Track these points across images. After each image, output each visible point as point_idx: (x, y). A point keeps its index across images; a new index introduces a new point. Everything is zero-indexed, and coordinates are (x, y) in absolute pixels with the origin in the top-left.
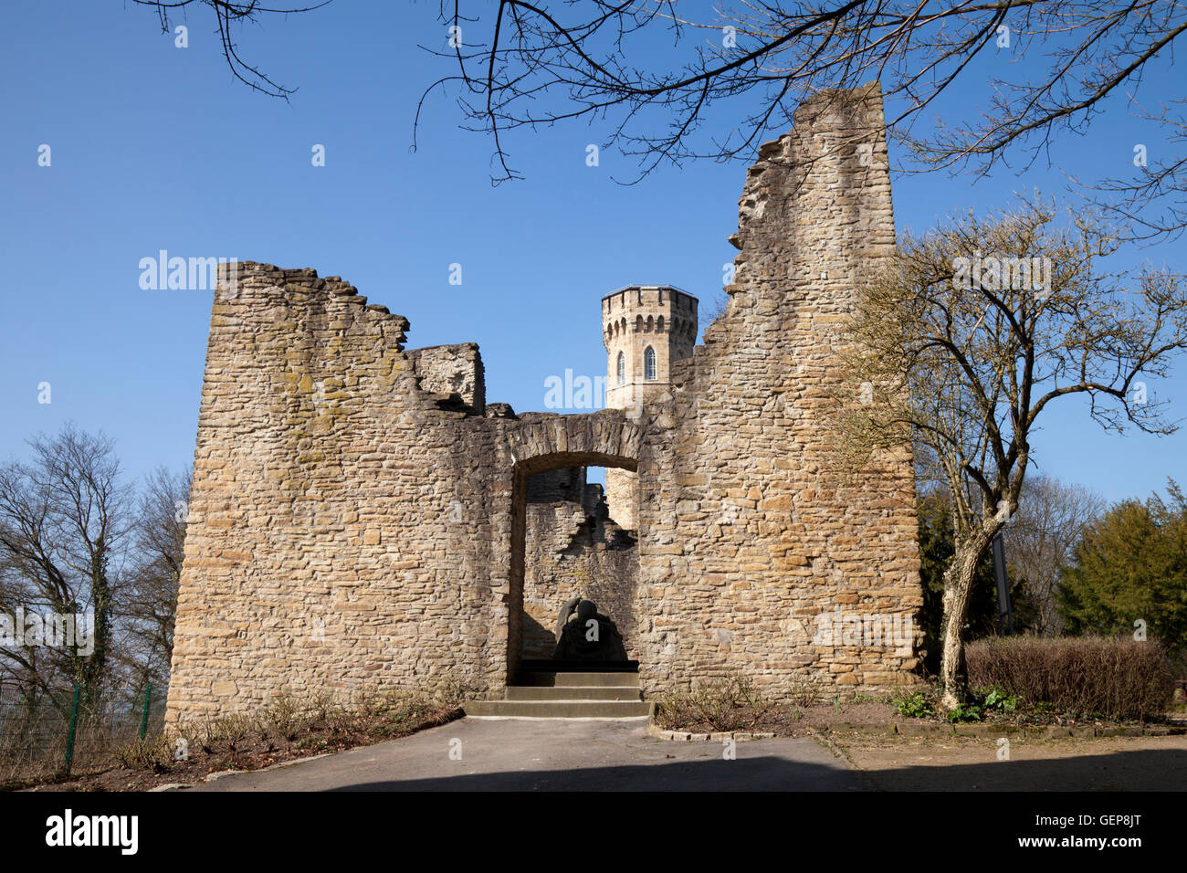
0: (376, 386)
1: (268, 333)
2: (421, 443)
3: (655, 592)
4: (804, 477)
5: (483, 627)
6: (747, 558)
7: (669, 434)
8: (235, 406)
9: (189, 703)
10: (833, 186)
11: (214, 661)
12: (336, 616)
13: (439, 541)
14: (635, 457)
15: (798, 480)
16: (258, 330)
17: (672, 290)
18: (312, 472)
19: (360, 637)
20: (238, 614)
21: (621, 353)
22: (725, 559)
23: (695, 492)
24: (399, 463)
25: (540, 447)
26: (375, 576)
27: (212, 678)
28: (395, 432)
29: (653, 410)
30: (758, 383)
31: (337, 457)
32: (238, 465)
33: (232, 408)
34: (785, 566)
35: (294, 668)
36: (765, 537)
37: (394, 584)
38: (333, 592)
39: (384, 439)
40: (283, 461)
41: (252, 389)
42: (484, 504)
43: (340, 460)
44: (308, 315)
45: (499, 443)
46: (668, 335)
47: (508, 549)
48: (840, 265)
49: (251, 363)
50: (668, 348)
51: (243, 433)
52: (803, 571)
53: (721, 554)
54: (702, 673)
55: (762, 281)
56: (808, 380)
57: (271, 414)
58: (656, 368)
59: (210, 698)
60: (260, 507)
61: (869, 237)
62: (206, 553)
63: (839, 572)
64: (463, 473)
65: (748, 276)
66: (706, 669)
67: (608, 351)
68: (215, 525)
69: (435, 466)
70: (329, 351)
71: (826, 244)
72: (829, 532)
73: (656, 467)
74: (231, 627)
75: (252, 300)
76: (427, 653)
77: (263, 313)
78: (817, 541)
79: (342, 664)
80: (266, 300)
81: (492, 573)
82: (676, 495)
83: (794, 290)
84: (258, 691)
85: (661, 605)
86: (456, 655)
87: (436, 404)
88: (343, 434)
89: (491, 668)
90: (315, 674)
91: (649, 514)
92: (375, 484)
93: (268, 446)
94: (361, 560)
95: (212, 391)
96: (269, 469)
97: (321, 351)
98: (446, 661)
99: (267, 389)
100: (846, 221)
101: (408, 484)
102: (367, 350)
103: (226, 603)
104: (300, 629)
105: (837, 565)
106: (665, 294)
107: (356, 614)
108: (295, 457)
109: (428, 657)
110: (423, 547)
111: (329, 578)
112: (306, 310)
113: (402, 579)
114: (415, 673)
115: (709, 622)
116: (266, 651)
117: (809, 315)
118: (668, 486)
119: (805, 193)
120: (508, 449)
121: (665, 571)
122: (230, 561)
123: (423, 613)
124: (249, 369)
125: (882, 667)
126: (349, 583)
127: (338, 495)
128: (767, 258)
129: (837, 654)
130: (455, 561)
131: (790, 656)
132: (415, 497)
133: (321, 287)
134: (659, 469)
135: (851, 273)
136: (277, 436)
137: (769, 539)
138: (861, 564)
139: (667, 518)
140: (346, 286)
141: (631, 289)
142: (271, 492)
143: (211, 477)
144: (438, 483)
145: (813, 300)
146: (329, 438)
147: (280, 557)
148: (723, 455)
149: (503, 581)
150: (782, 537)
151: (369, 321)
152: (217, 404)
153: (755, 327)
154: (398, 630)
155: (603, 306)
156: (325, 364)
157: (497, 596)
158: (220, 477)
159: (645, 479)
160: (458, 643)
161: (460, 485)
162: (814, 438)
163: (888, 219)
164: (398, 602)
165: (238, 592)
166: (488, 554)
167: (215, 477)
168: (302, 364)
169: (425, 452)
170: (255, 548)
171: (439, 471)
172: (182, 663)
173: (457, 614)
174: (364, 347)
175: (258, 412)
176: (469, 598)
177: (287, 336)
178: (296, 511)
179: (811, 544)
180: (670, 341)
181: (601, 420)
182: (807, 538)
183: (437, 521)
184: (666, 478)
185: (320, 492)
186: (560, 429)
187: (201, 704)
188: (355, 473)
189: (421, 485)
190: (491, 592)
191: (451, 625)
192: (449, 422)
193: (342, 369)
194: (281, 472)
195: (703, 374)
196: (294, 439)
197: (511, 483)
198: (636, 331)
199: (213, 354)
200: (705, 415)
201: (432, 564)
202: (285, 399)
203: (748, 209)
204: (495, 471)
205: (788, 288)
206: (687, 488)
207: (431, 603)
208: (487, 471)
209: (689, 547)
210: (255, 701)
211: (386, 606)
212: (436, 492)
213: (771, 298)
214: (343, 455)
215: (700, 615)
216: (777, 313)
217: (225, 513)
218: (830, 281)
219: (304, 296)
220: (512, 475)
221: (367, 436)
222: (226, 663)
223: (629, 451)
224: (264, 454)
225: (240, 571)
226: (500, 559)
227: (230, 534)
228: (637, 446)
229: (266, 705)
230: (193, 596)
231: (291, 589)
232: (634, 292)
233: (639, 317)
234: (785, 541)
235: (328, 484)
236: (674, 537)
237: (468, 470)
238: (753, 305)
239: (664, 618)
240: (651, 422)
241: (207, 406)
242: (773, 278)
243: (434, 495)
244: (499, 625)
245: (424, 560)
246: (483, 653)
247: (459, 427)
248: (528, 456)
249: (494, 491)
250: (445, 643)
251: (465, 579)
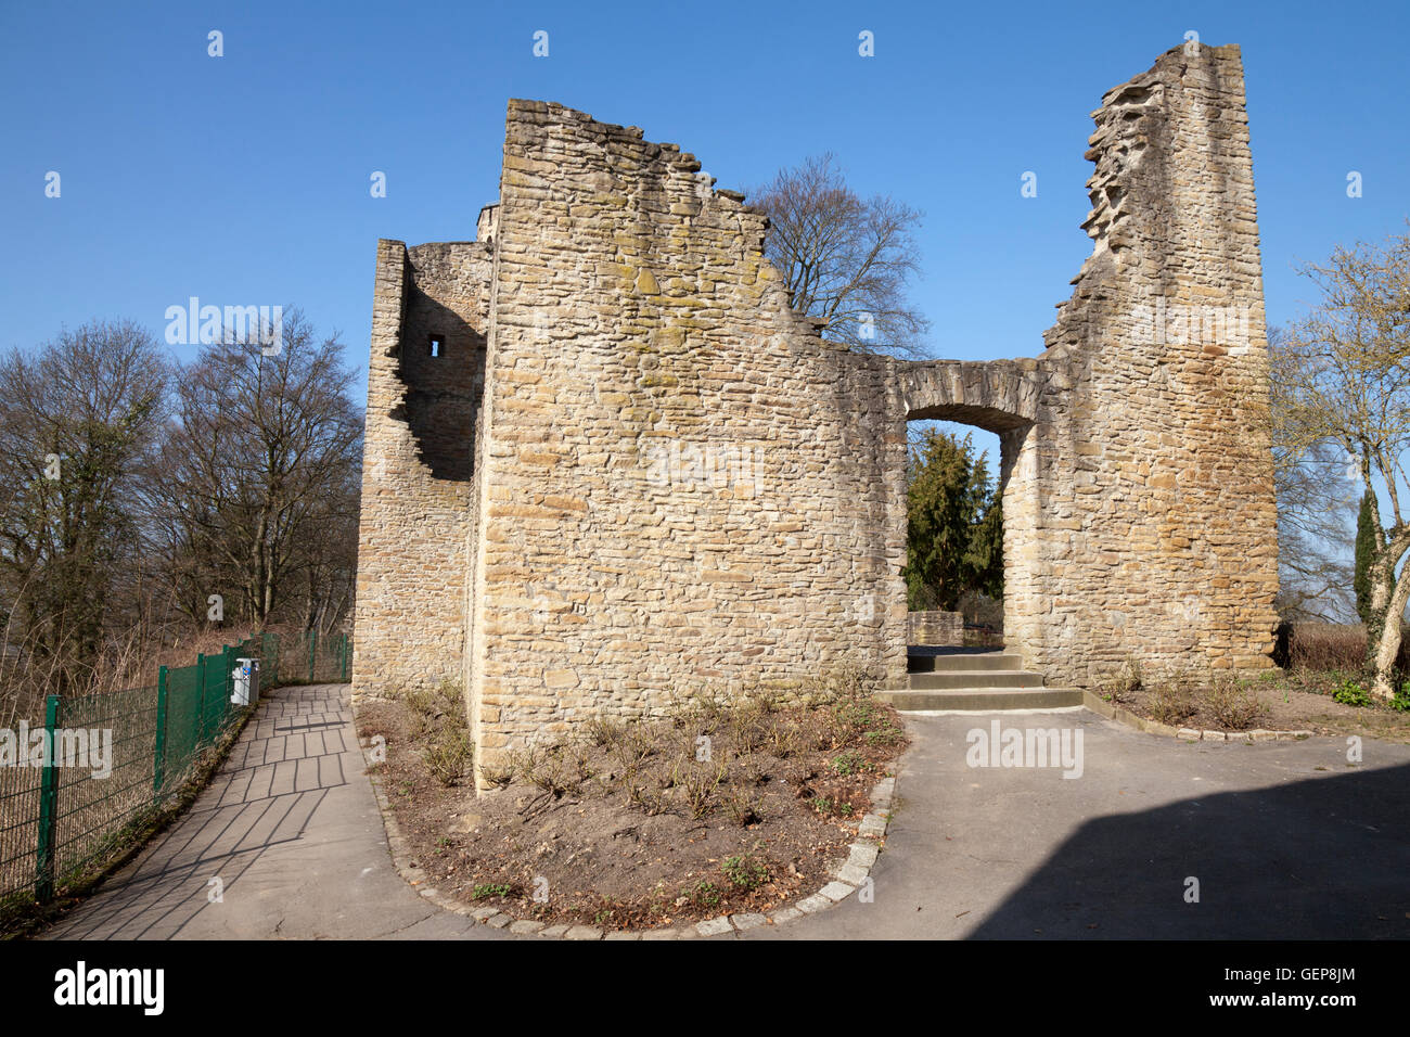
0: (738, 297)
1: (587, 205)
2: (798, 376)
3: (1056, 569)
4: (1185, 456)
5: (880, 605)
6: (1138, 537)
7: (1064, 396)
8: (547, 300)
9: (513, 697)
10: (1204, 148)
11: (545, 643)
12: (703, 588)
13: (826, 499)
14: (1032, 418)
15: (1181, 458)
16: (573, 201)
18: (662, 400)
19: (735, 615)
20: (573, 579)
22: (1119, 537)
23: (1090, 463)
24: (773, 399)
25: (936, 396)
26: (750, 538)
27: (543, 665)
28: (766, 359)
29: (1049, 366)
30: (1145, 349)
31: (694, 382)
32: (558, 381)
33: (544, 303)
34: (1170, 547)
35: (653, 653)
36: (1153, 516)
37: (775, 549)
38: (697, 557)
39: (753, 366)
40: (621, 382)
41: (571, 280)
42: (875, 459)
43: (698, 387)
44: (640, 189)
45: (890, 386)
47: (904, 514)
48: (1212, 235)
49: (566, 243)
51: (561, 338)
52: (1185, 553)
53: (1116, 531)
54: (1099, 657)
55: (1146, 239)
56: (1188, 354)
57: (599, 317)
59: (543, 691)
60: (592, 441)
61: (1235, 211)
62: (522, 498)
63: (1213, 556)
64: (850, 418)
65: (1133, 231)
66: (1103, 653)
68: (532, 460)
69: (816, 406)
70: (673, 244)
71: (1198, 211)
72: (1207, 514)
73: (1054, 432)
74: (564, 599)
75: (561, 157)
76: (816, 635)
77: (577, 178)
78: (1197, 523)
79: (715, 647)
80: (583, 160)
81: (887, 542)
82: (1074, 465)
83: (1173, 254)
84: (608, 681)
85: (1061, 584)
86: (851, 637)
87: (813, 329)
88: (700, 355)
89: (889, 653)
90: (681, 660)
91: (1049, 483)
92: (744, 422)
93: (599, 360)
94: (731, 518)
95: (514, 276)
96: (603, 391)
97: (661, 241)
98: (840, 645)
99: (592, 282)
100: (1215, 189)
101: (786, 426)
102: (722, 248)
103: (554, 567)
104: (657, 604)
105: (1213, 549)
107: (729, 585)
108: (636, 378)
109: (817, 640)
110: (807, 506)
111: (691, 539)
112: (636, 182)
113: (784, 544)
114: (803, 659)
115: (1104, 603)
116: (614, 631)
117: (1187, 283)
118: (1066, 453)
119: (1179, 151)
120: (899, 394)
121: (1064, 547)
122: (556, 511)
123: (809, 587)
124: (564, 252)
125: (1247, 651)
126: (718, 547)
127: (698, 433)
128: (1148, 215)
129: (1212, 638)
130: (845, 526)
131: (1175, 640)
132: (794, 443)
133: (657, 155)
134: (1057, 434)
135: (1221, 246)
136: (611, 347)
137: (1156, 519)
138: (1232, 548)
139: (1064, 488)
140: (690, 160)
142: (609, 423)
143: (519, 394)
144: (821, 428)
145: (1190, 268)
146: (681, 357)
147: (625, 508)
148: (1116, 425)
149: (899, 551)
150: (1168, 517)
151: (722, 210)
152: (521, 294)
153: (1141, 288)
154: (780, 606)
156: (668, 259)
157: (893, 568)
158: (534, 396)
159: (1043, 444)
160: (852, 624)
161: (848, 433)
162: (1194, 416)
163: (1250, 194)
164: (779, 572)
165: (571, 553)
166: (881, 518)
167: (526, 395)
168: (637, 255)
169: (803, 388)
170: (590, 495)
171: (822, 414)
172: (498, 645)
173: (849, 589)
174: (719, 244)
175: (582, 311)
176: (862, 570)
177: (614, 214)
178: (643, 450)
179: (1192, 526)
181: (997, 371)
182: (1190, 519)
183: (823, 474)
184: (1063, 443)
185: (673, 428)
186: (955, 376)
187: (530, 698)
188: (718, 407)
189: (801, 428)
190: (887, 564)
191: (843, 602)
192: (830, 354)
193: (692, 268)
194: (619, 396)
195: (1096, 333)
196: (632, 355)
199: (511, 223)
200: (1098, 378)
201: (818, 527)
202: (618, 299)
203: (1120, 155)
204: (886, 420)
205: (1169, 251)
206: (1083, 458)
207: (819, 574)
208: (877, 418)
209: (1087, 522)
210: (604, 694)
211: (764, 576)
212: (819, 439)
213: (1154, 258)
214: (702, 381)
215: (1096, 596)
216: (1160, 277)
217: (544, 445)
218: (1203, 251)
219: (634, 164)
220: (904, 421)
221: (730, 360)
222: (560, 646)
223: (1027, 410)
224: (595, 370)
225: (572, 524)
226: (896, 525)
227: (553, 474)
228: (1034, 406)
229: (620, 700)
230: (508, 555)
231: (642, 551)
234: (1171, 521)
235: (684, 417)
236: (1072, 510)
237: (855, 415)
238: (1139, 263)
239: (1064, 597)
240: (1047, 381)
241: (507, 295)
242: (1155, 237)
243: (818, 443)
244: (898, 603)
245: (808, 522)
246: (881, 635)
247: (843, 362)
248: (923, 406)
249: (885, 443)
250: (836, 623)
251: (857, 548)
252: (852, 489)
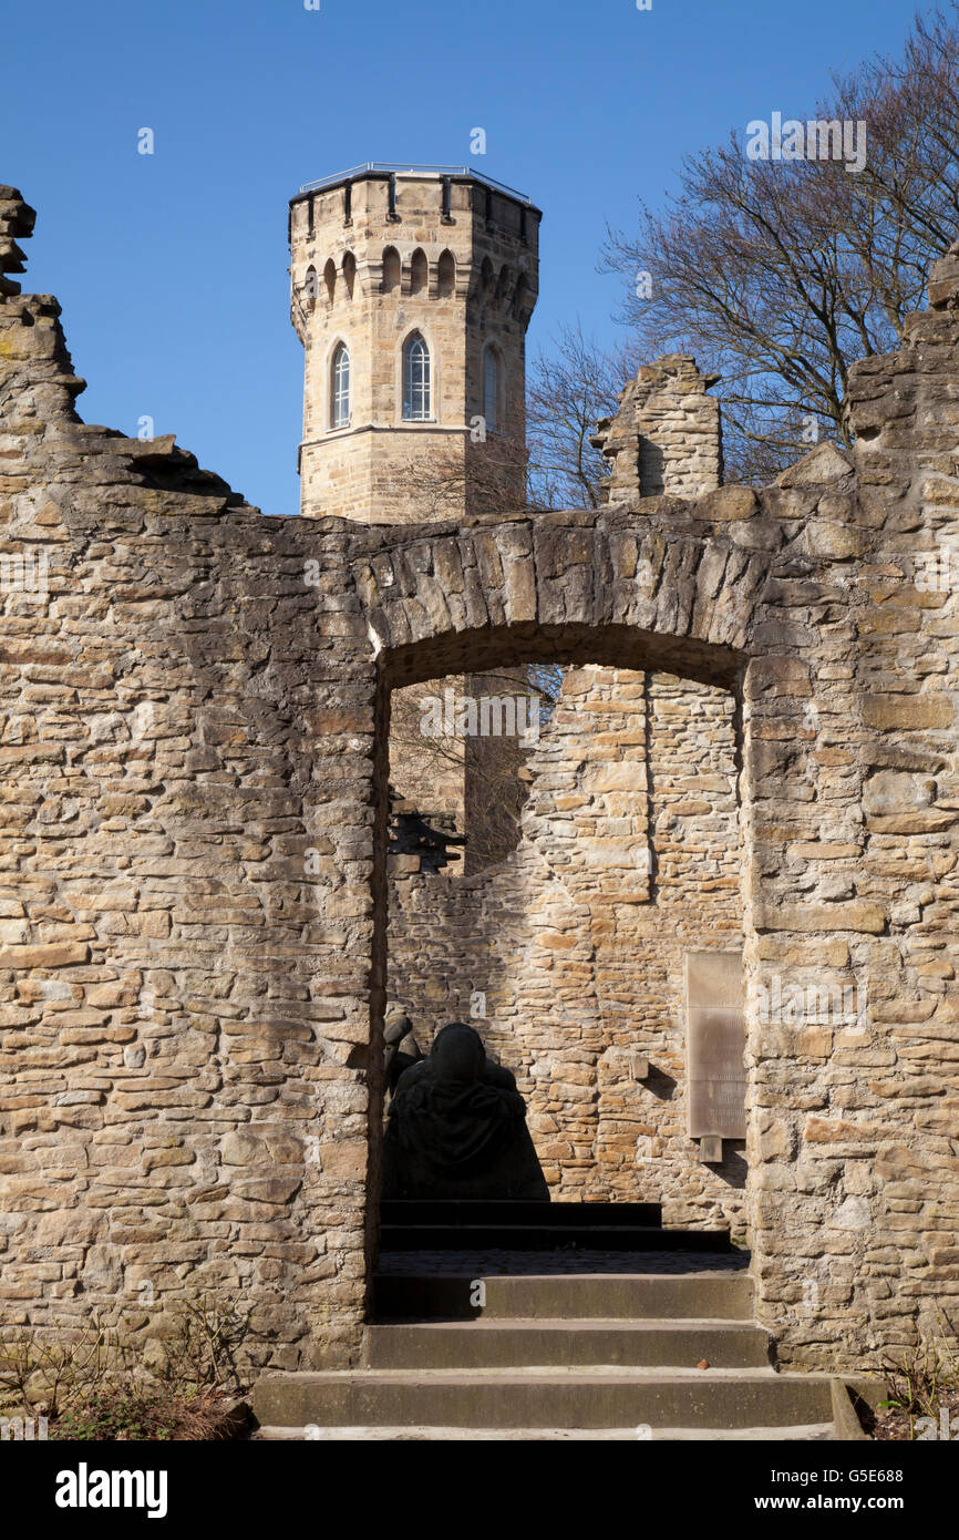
2: (88, 585)
3: (809, 1039)
5: (289, 1144)
7: (838, 577)
13: (151, 883)
14: (739, 643)
17: (474, 182)
21: (340, 345)
23: (919, 750)
25: (456, 607)
29: (792, 503)
37: (12, 1013)
42: (287, 775)
45: (331, 592)
46: (462, 304)
47: (363, 908)
50: (463, 338)
54: (951, 1286)
58: (433, 388)
64: (221, 678)
67: (304, 343)
69: (133, 656)
73: (803, 674)
76: (116, 1227)
81: (316, 982)
82: (863, 757)
85: (824, 1080)
86: (209, 1229)
87: (129, 468)
89: (316, 1269)
91: (783, 811)
98: (177, 1250)
101: (51, 709)
106: (459, 195)
109: (120, 1239)
110: (102, 900)
113: (37, 998)
114: (78, 1290)
118: (840, 730)
120: (356, 611)
123: (102, 1102)
130: (201, 945)
132: (72, 750)
134: (813, 678)
139: (835, 823)
141: (369, 177)
144: (146, 709)
149: (348, 1003)
154: (22, 1155)
155: (291, 219)
157: (331, 1048)
159: (769, 709)
160: (212, 1194)
161: (214, 716)
164: (22, 1069)
166: (302, 923)
169: (100, 614)
171: (148, 673)
173: (209, 1104)
176: (247, 1056)
180: (469, 319)
181: (637, 528)
183: (144, 821)
184: (831, 702)
186: (513, 553)
189: (91, 712)
190: (314, 1038)
191: (190, 1140)
192: (173, 523)
195: (941, 399)
197: (369, 712)
198: (383, 288)
200: (944, 521)
201: (129, 953)
204: (319, 674)
206: (896, 737)
207: (127, 1070)
208: (296, 674)
209: (903, 911)
212: (138, 736)
220: (373, 687)
223: (722, 624)
226: (339, 940)
228: (743, 610)
232: (377, 184)
233: (390, 253)
236: (859, 879)
237: (236, 671)
239: (835, 1118)
240: (787, 541)
243: (133, 745)
244: (339, 1138)
245: (104, 940)
246: (293, 1223)
247: (206, 542)
248: (419, 634)
249: (316, 735)
250: (172, 1194)
251: (234, 999)
252: (222, 853)
